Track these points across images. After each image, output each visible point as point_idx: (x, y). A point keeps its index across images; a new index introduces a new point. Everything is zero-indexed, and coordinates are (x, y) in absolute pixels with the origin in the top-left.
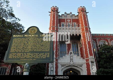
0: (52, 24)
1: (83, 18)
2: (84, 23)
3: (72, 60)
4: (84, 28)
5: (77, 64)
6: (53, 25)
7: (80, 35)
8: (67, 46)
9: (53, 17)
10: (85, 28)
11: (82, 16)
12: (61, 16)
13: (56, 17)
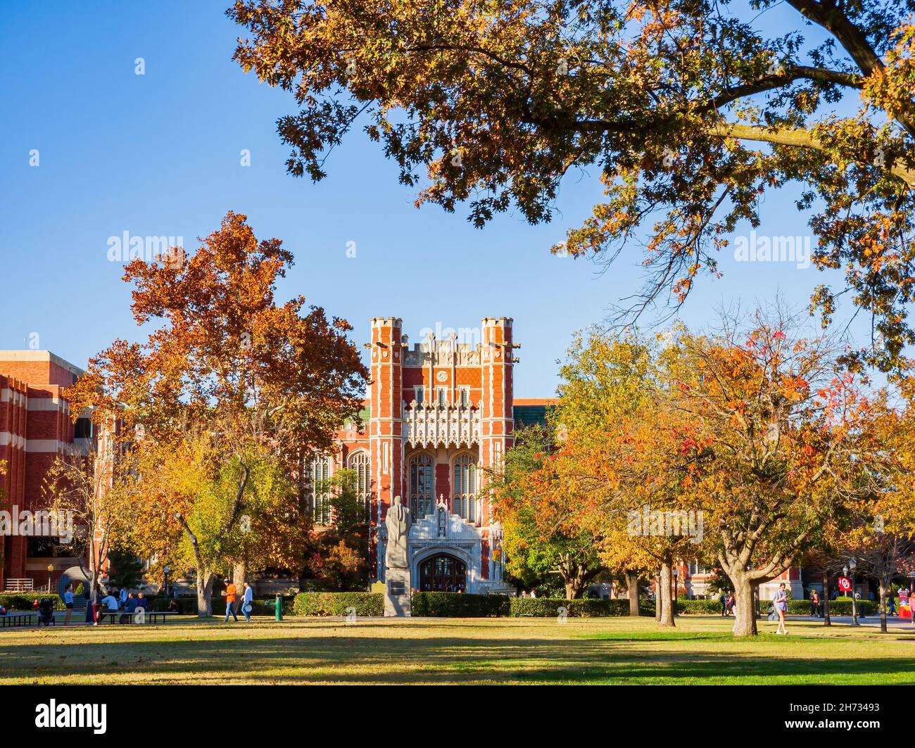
0: (379, 410)
1: (491, 378)
2: (492, 400)
3: (442, 531)
4: (491, 426)
5: (458, 542)
6: (382, 411)
7: (475, 446)
8: (435, 472)
9: (382, 373)
10: (492, 422)
11: (491, 370)
12: (412, 352)
13: (394, 374)
